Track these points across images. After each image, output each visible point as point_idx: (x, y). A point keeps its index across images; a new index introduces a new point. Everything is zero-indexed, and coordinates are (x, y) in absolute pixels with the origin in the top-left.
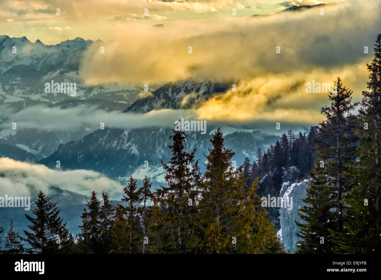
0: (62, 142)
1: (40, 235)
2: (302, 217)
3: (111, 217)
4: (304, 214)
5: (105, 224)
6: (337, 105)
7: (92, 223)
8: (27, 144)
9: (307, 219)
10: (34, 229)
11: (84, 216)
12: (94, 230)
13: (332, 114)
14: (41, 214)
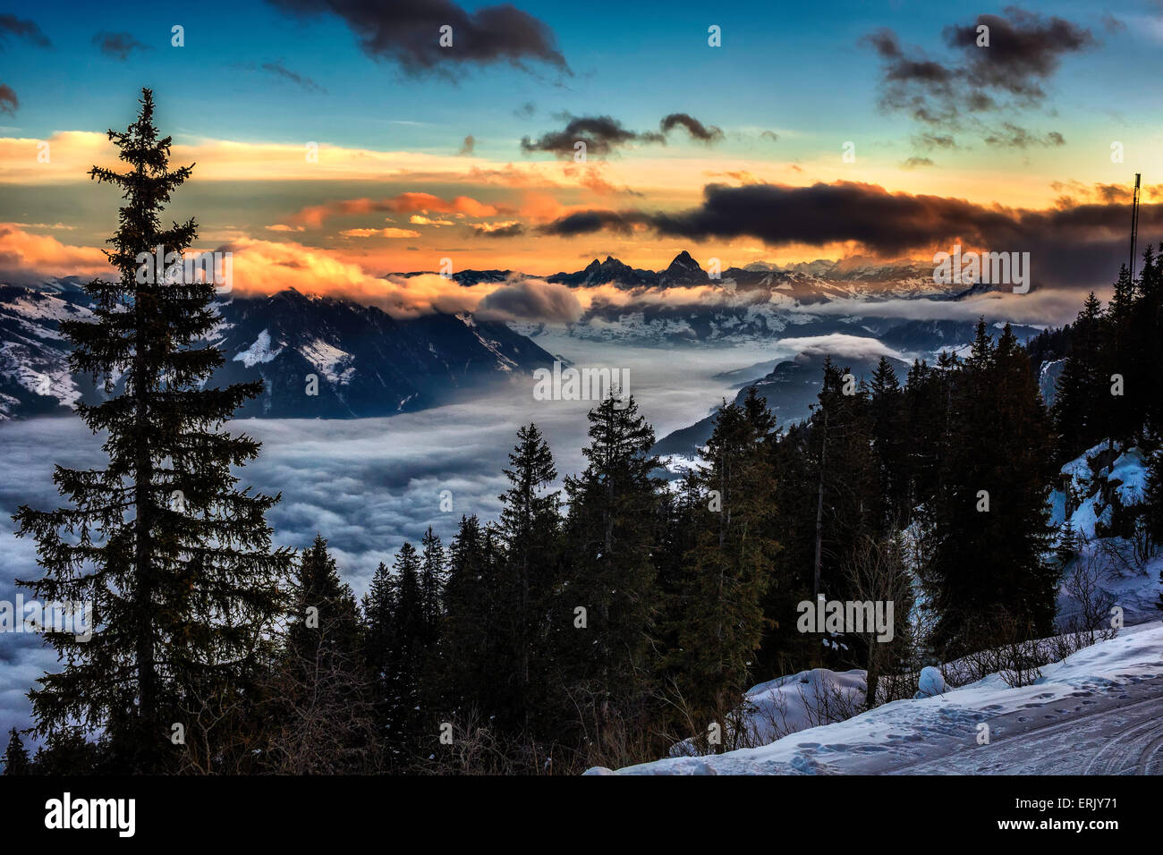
0: (892, 326)
1: (881, 384)
2: (1060, 383)
3: (928, 376)
4: (1061, 381)
5: (923, 380)
6: (1090, 310)
7: (914, 378)
8: (869, 326)
9: (1063, 385)
10: (877, 380)
11: (910, 374)
12: (915, 383)
13: (1086, 315)
14: (882, 371)
